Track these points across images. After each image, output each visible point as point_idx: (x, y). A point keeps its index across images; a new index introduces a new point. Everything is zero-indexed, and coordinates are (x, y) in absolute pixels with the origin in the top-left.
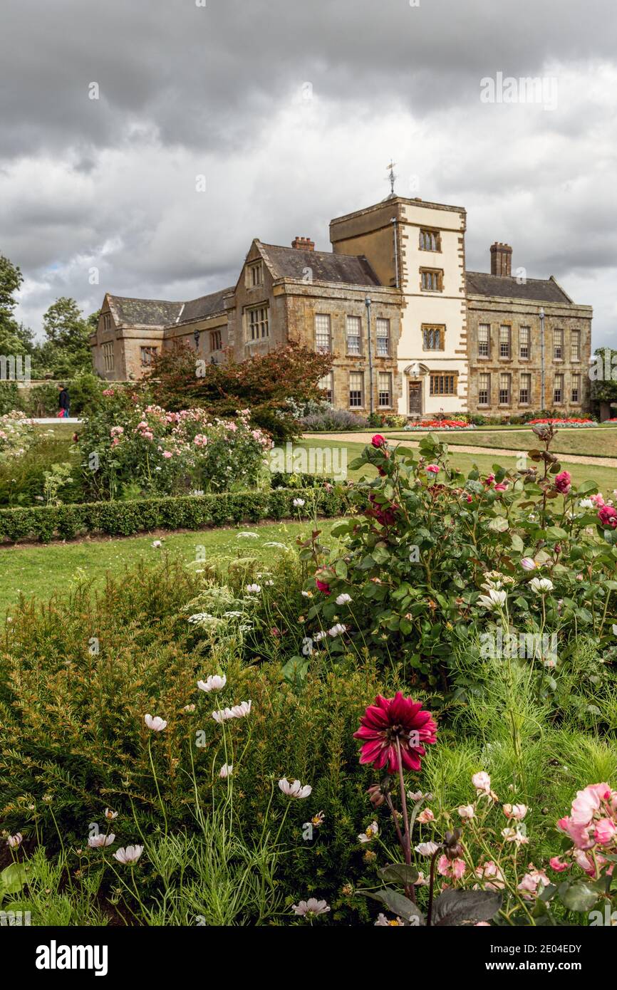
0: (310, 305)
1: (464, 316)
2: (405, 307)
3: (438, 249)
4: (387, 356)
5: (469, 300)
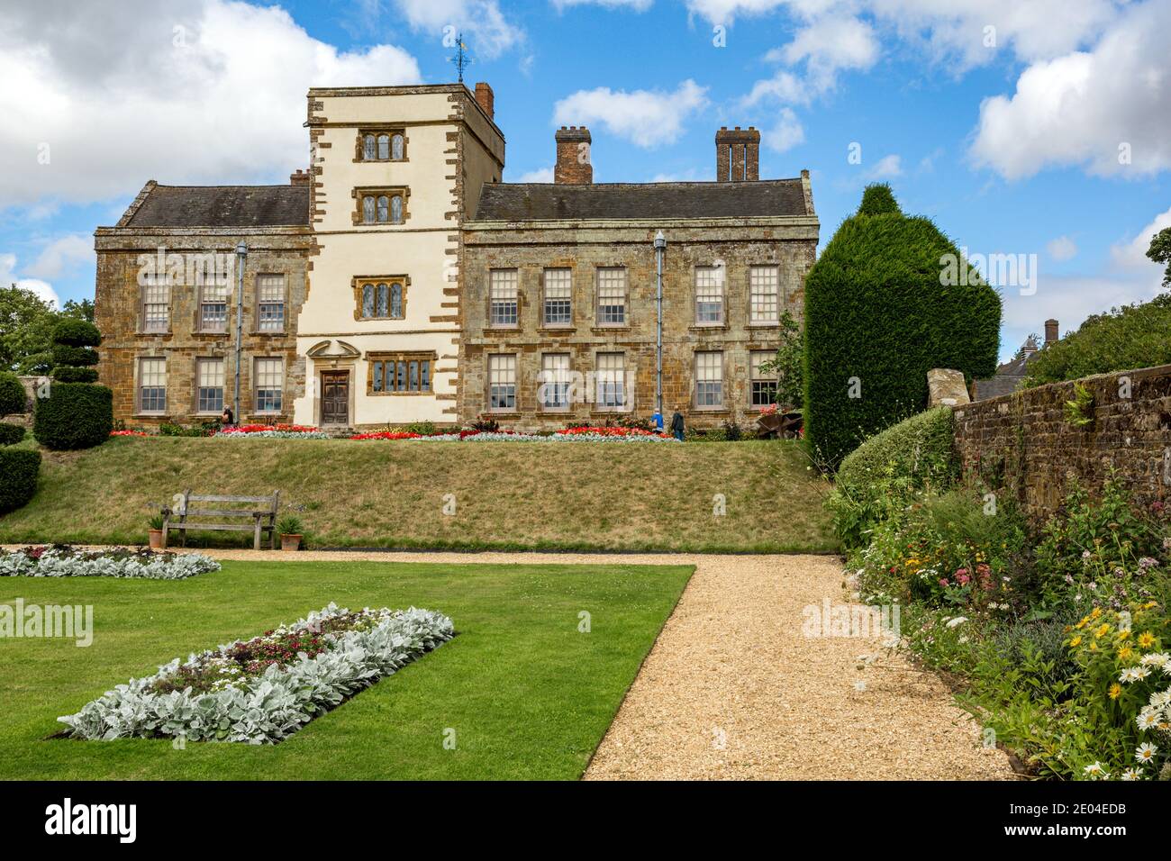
0: (136, 263)
1: (454, 259)
3: (403, 156)
4: (276, 331)
5: (468, 232)
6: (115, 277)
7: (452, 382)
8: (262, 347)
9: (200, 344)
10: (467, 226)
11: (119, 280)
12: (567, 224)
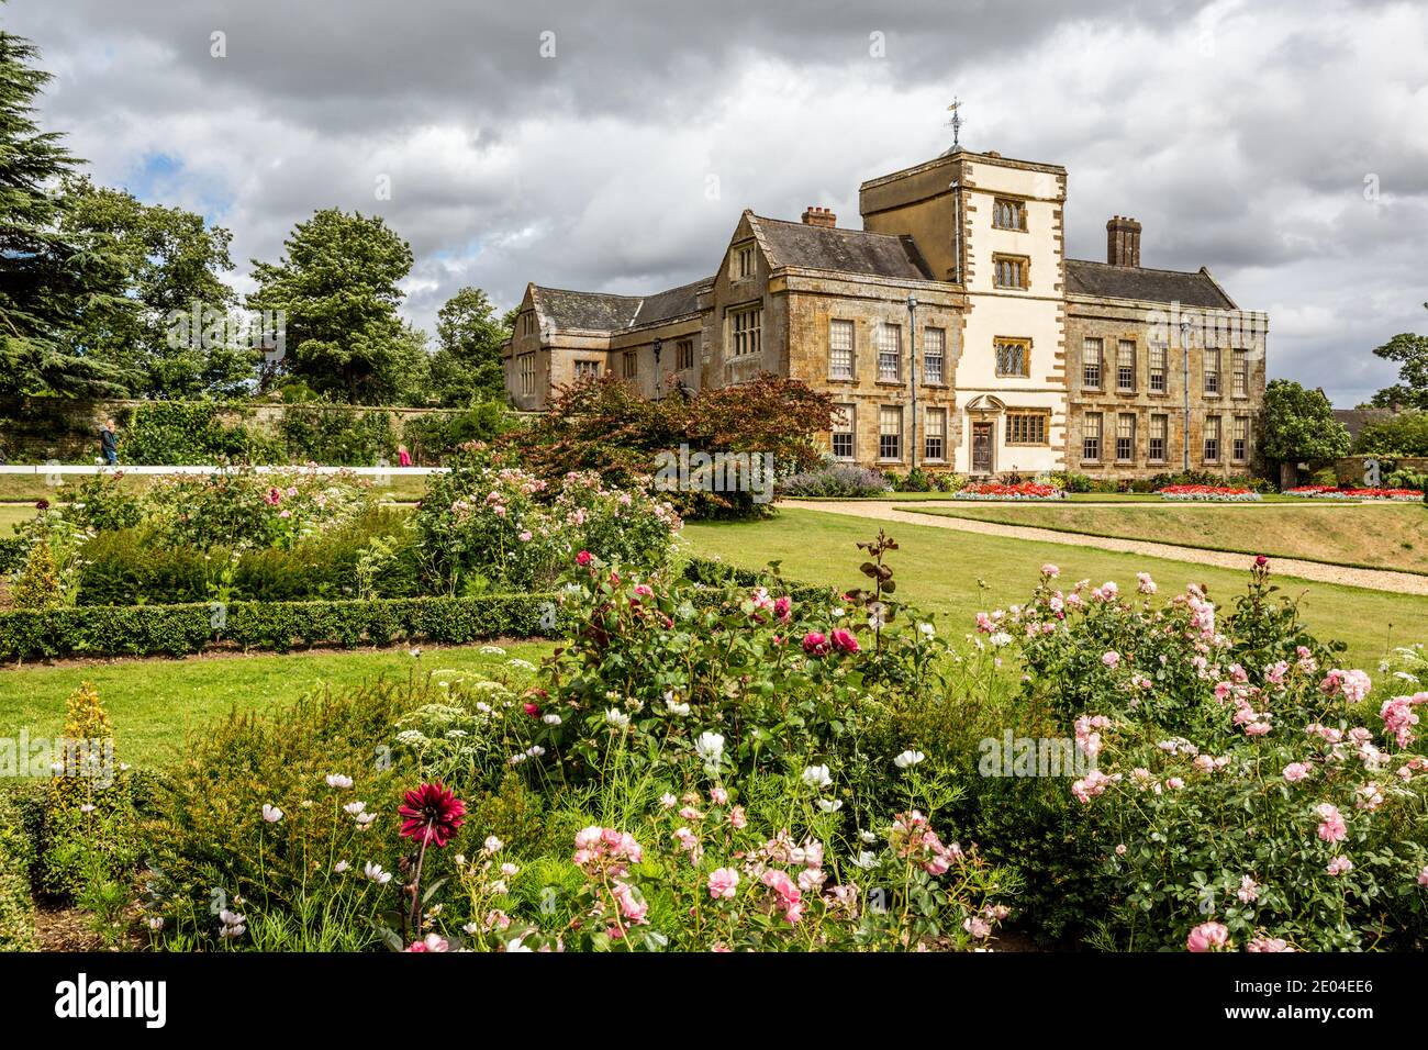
0: (824, 307)
1: (1061, 326)
2: (970, 312)
3: (1023, 227)
4: (939, 384)
5: (1070, 303)
6: (807, 319)
7: (1062, 436)
8: (932, 399)
9: (884, 393)
10: (1069, 298)
11: (811, 323)
12: (1131, 303)
